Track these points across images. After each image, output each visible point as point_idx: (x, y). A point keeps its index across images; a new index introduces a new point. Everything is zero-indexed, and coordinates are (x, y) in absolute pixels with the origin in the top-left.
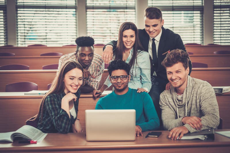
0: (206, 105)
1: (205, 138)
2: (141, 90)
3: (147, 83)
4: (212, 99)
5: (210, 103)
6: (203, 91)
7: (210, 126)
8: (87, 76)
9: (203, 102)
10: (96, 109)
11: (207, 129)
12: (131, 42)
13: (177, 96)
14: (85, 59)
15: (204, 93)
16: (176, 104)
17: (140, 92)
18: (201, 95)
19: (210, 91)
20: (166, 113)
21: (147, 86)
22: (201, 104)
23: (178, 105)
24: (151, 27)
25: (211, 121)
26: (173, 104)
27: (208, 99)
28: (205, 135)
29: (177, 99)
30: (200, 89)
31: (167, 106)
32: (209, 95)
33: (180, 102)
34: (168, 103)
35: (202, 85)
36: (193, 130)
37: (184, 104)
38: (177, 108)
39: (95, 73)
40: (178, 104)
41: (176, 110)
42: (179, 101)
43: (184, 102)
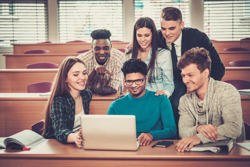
0: (227, 111)
1: (218, 150)
2: (160, 93)
3: (169, 85)
4: (234, 105)
5: (231, 109)
6: (224, 95)
7: (228, 136)
8: (103, 72)
9: (224, 108)
10: (108, 114)
11: (224, 140)
12: (146, 42)
13: (198, 102)
14: (99, 53)
15: (226, 97)
16: (196, 110)
17: (157, 95)
18: (222, 99)
19: (233, 96)
20: (184, 120)
21: (169, 88)
22: (222, 110)
23: (198, 112)
24: (168, 30)
25: (230, 131)
26: (192, 110)
27: (229, 105)
28: (217, 146)
29: (198, 105)
30: (222, 93)
31: (187, 112)
32: (231, 99)
33: (201, 109)
34: (187, 108)
35: (224, 88)
36: (206, 140)
37: (205, 111)
38: (197, 114)
39: (115, 70)
40: (198, 110)
41: (195, 117)
42: (200, 107)
43: (205, 109)
